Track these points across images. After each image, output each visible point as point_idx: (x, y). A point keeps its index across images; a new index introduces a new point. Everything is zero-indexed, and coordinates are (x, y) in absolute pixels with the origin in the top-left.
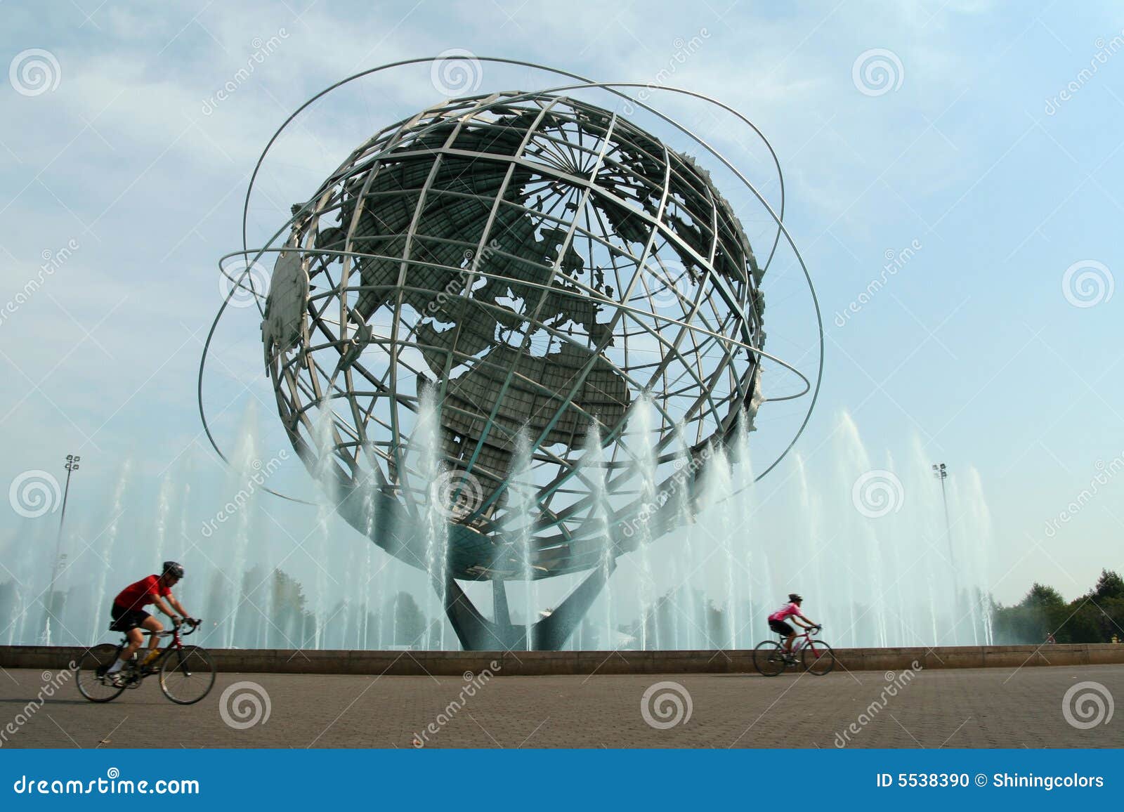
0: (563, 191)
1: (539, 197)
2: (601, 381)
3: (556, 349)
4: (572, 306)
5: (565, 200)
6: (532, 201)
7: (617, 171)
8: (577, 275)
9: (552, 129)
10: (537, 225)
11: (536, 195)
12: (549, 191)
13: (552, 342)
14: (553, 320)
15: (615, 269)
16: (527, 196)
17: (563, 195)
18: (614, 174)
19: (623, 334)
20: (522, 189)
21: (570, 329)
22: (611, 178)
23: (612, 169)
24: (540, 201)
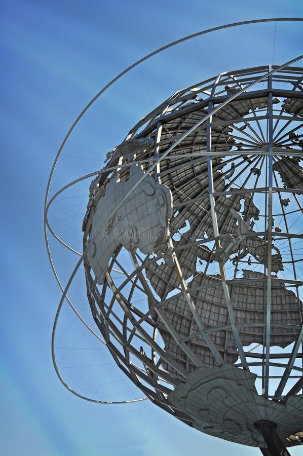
0: (252, 160)
1: (233, 164)
2: (277, 296)
3: (240, 275)
4: (249, 244)
5: (252, 166)
6: (228, 167)
7: (298, 142)
8: (254, 221)
9: (261, 109)
10: (228, 185)
11: (231, 162)
12: (242, 159)
13: (236, 270)
14: (237, 254)
15: (284, 215)
16: (225, 163)
17: (250, 162)
18: (294, 144)
19: (291, 261)
20: (222, 158)
21: (249, 260)
22: (291, 147)
23: (294, 140)
24: (233, 167)
